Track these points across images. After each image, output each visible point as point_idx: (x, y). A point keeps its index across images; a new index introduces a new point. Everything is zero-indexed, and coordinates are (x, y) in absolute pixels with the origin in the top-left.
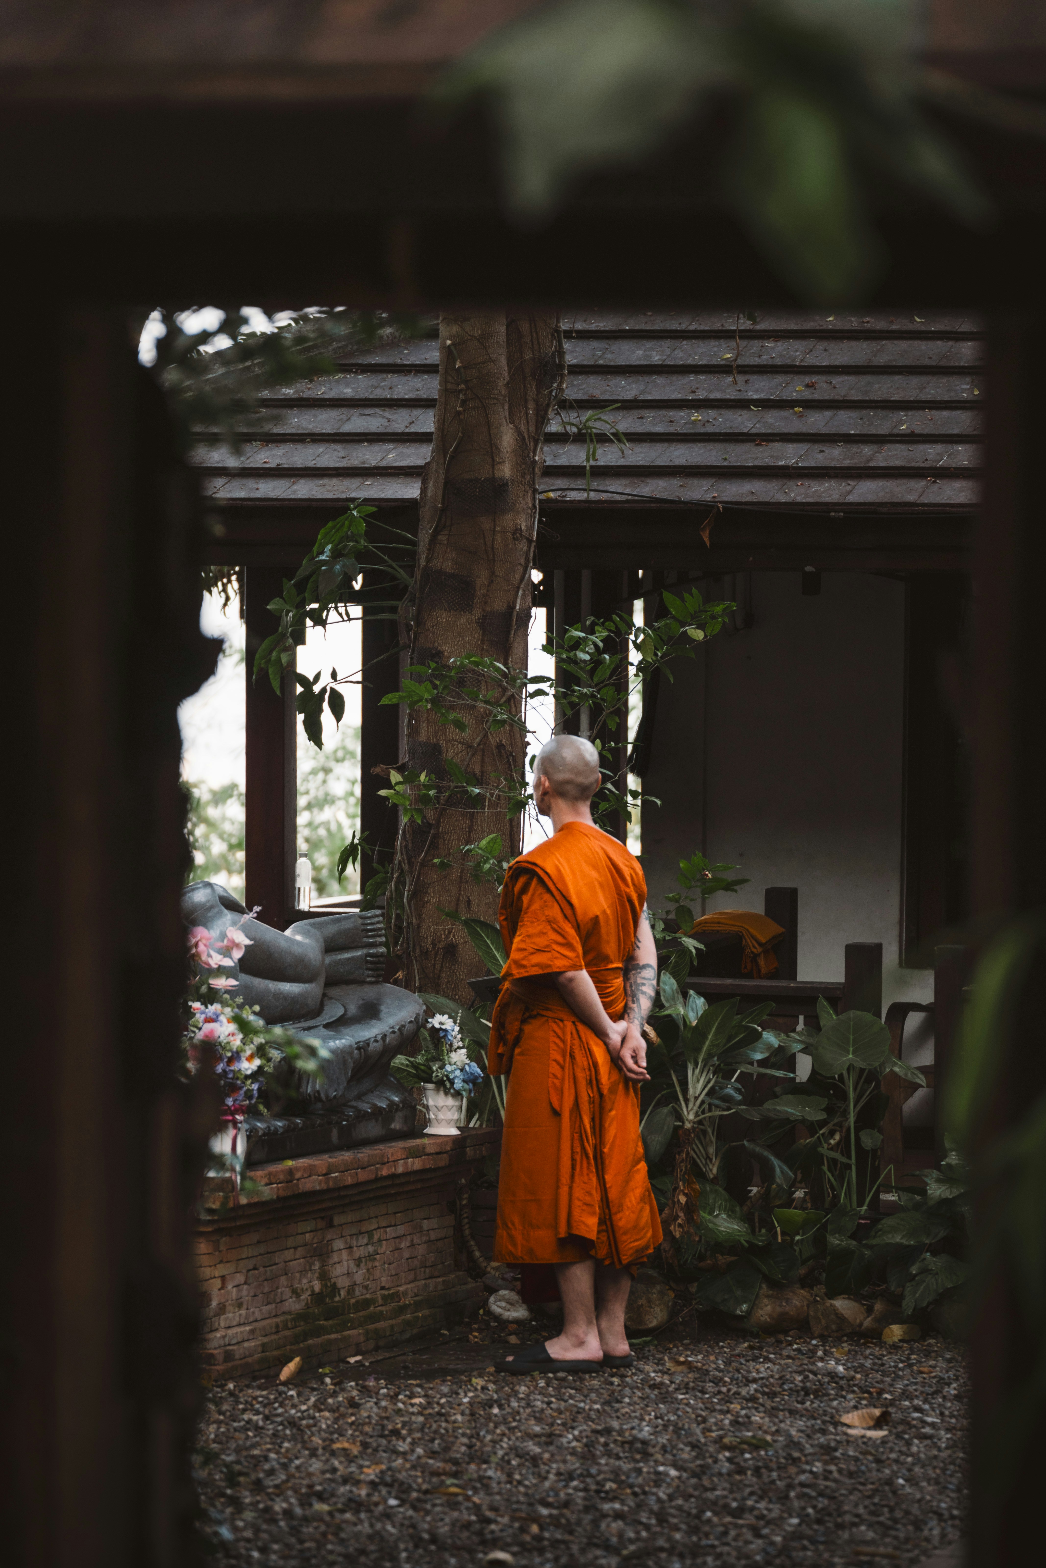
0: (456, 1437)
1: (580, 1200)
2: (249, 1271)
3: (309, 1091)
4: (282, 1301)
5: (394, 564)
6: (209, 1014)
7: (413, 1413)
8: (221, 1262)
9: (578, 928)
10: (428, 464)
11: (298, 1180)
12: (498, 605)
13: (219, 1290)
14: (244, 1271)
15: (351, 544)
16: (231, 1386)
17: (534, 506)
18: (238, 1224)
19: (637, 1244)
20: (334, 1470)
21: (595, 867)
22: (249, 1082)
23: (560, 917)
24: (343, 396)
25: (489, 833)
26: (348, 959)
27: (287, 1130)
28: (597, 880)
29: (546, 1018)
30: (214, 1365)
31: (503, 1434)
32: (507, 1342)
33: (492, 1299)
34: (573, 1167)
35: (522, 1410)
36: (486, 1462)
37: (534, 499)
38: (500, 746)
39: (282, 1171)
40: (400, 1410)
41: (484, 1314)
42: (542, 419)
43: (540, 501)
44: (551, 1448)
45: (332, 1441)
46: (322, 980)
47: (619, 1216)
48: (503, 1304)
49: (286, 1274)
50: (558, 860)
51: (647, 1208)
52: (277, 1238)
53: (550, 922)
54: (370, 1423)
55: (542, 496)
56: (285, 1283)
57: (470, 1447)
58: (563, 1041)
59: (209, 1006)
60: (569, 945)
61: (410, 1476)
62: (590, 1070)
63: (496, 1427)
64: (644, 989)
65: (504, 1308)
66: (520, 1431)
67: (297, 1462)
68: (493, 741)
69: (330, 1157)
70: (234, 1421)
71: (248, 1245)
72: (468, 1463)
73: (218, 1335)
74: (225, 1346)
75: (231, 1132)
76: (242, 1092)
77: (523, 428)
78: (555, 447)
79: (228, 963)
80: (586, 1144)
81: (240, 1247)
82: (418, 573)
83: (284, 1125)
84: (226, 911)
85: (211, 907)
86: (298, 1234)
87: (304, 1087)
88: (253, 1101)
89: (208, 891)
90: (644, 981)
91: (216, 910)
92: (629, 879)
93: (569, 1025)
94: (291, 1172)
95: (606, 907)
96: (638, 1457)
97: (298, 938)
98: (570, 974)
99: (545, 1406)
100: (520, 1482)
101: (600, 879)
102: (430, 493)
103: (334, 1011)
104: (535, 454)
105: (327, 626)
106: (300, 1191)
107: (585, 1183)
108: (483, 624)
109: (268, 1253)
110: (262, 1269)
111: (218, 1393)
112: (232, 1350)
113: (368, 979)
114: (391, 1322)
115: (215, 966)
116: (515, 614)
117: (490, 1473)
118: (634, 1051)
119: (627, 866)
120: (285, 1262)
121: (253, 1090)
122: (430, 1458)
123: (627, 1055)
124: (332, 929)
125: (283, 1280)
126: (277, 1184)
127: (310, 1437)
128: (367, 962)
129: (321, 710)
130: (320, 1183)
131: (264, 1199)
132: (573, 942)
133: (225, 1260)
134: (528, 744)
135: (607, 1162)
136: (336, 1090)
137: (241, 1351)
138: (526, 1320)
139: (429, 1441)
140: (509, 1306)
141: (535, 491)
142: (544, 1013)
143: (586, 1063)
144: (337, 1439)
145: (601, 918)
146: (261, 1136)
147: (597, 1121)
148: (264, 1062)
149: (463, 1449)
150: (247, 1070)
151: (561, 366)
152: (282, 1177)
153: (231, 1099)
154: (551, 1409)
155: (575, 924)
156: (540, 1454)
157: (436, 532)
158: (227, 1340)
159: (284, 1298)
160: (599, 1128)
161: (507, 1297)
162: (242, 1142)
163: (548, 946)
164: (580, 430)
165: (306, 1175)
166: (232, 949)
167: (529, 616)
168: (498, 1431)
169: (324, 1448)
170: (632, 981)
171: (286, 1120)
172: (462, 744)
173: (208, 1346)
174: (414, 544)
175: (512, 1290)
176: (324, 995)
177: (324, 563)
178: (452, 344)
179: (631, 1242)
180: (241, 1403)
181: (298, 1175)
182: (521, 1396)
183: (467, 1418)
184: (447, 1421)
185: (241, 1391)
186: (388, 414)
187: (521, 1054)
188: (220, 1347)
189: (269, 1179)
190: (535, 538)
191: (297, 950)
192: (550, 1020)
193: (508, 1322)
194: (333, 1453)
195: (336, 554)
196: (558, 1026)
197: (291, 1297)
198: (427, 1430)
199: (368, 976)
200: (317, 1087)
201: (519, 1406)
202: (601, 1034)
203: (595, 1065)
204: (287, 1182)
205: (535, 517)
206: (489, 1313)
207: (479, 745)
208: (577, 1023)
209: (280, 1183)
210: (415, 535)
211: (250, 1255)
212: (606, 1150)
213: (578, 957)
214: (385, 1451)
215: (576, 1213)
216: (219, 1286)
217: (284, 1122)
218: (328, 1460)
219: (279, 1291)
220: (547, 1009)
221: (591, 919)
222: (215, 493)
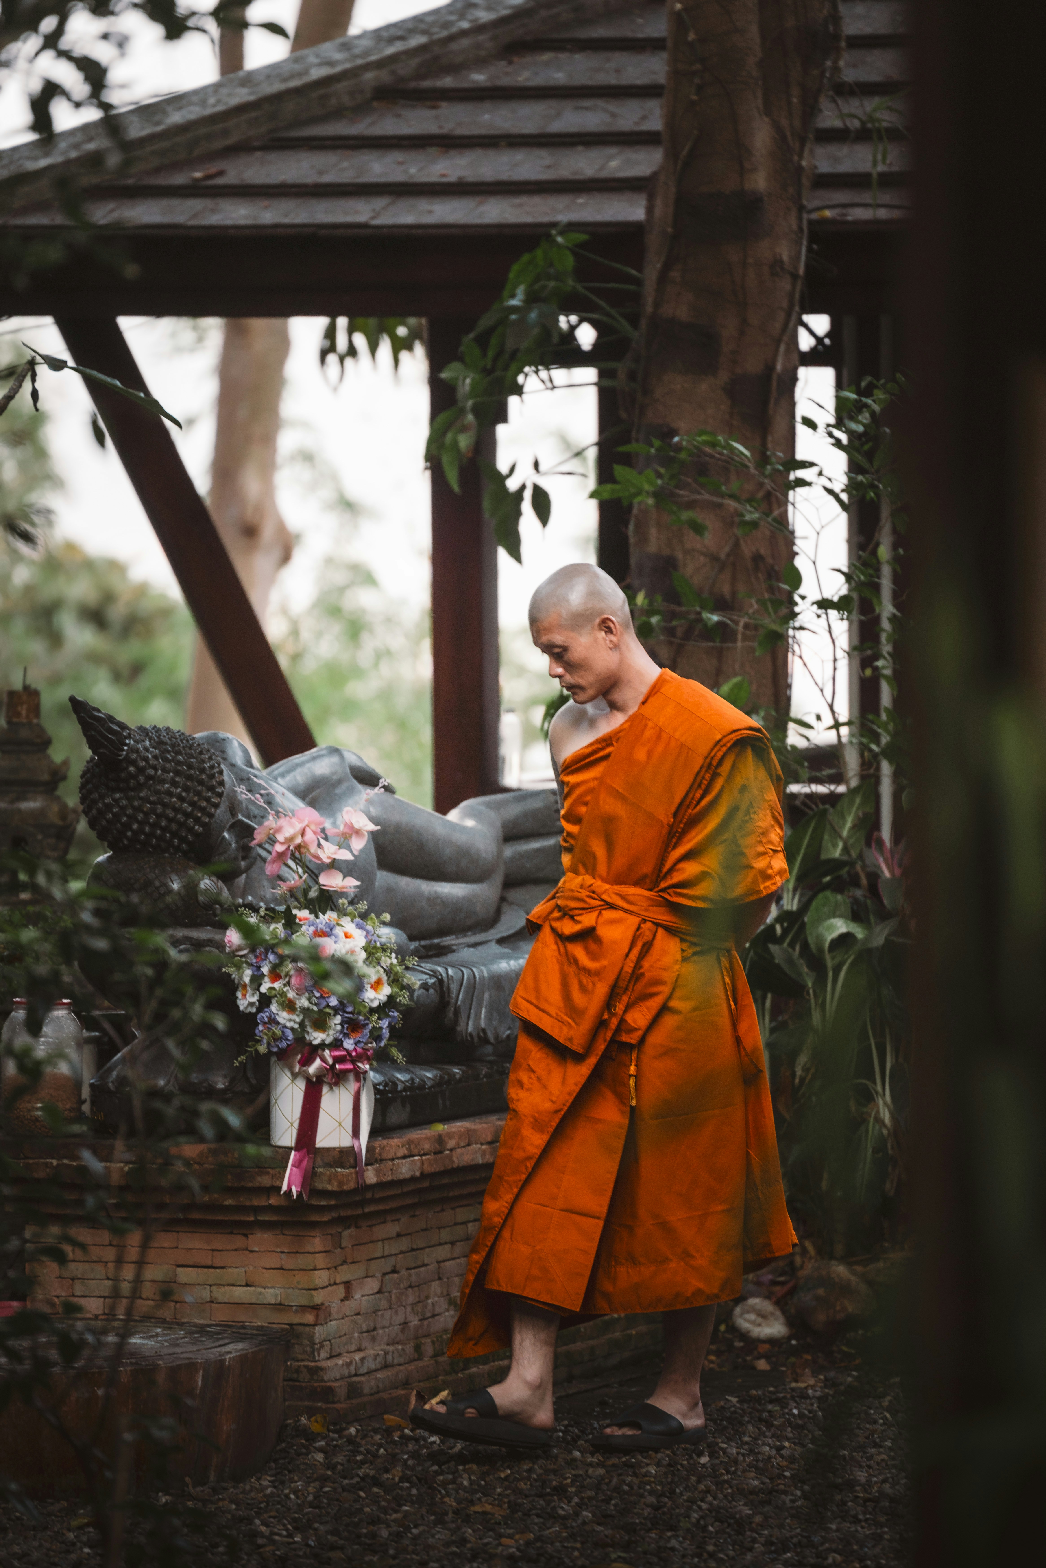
0: (642, 1496)
2: (385, 1274)
3: (470, 1029)
4: (434, 1316)
5: (613, 312)
6: (320, 926)
7: (591, 1465)
8: (344, 1262)
10: (655, 174)
11: (451, 1150)
12: (752, 365)
13: (342, 1300)
14: (378, 1275)
15: (552, 284)
16: (353, 1430)
17: (801, 229)
18: (366, 1210)
20: (464, 1541)
22: (375, 1017)
24: (552, 83)
25: (735, 675)
26: (537, 851)
27: (439, 1083)
30: (333, 1402)
31: (708, 1491)
32: (754, 1368)
33: (738, 1310)
35: (741, 1458)
36: (672, 1528)
37: (800, 219)
38: (757, 558)
39: (428, 1139)
40: (574, 1460)
41: (726, 1331)
42: (810, 110)
43: (811, 222)
44: (767, 1509)
45: (472, 1502)
46: (498, 879)
48: (752, 1317)
49: (440, 1279)
52: (426, 1230)
54: (528, 1478)
55: (814, 216)
56: (439, 1291)
57: (656, 1508)
59: (321, 915)
61: (564, 1546)
63: (699, 1482)
65: (754, 1323)
66: (731, 1487)
67: (415, 1531)
68: (747, 550)
69: (499, 1119)
70: (345, 1478)
71: (383, 1240)
72: (649, 1530)
73: (340, 1362)
74: (350, 1376)
75: (353, 1086)
76: (366, 1032)
77: (784, 122)
78: (834, 149)
79: (344, 855)
81: (371, 1242)
82: (644, 323)
83: (435, 1076)
84: (360, 787)
85: (339, 782)
86: (456, 1224)
87: (462, 1023)
88: (382, 1044)
89: (335, 759)
91: (344, 786)
94: (440, 1139)
96: (883, 1519)
97: (470, 823)
99: (774, 1452)
100: (711, 1555)
102: (658, 211)
103: (511, 921)
104: (801, 157)
105: (524, 396)
106: (455, 1166)
108: (732, 391)
109: (413, 1250)
110: (404, 1272)
111: (333, 1439)
112: (359, 1382)
114: (591, 1342)
115: (327, 861)
116: (775, 377)
117: (674, 1543)
120: (438, 1262)
121: (381, 1028)
122: (599, 1524)
124: (514, 810)
125: (435, 1287)
126: (421, 1156)
127: (443, 1497)
129: (518, 514)
130: (484, 1153)
131: (401, 1177)
133: (349, 1261)
134: (797, 554)
136: (509, 1028)
137: (373, 1383)
138: (783, 1338)
139: (603, 1501)
140: (759, 1320)
141: (801, 208)
144: (479, 1499)
146: (401, 1091)
148: (396, 990)
149: (647, 1511)
150: (372, 1001)
151: (836, 37)
152: (427, 1146)
153: (352, 1041)
154: (782, 1456)
156: (749, 1516)
157: (667, 267)
158: (352, 1368)
159: (437, 1311)
161: (758, 1307)
162: (368, 1099)
164: (863, 123)
165: (462, 1144)
166: (350, 837)
167: (794, 379)
168: (702, 1487)
169: (456, 1512)
171: (438, 1069)
172: (705, 555)
173: (325, 1378)
174: (638, 282)
175: (768, 1297)
176: (503, 899)
177: (514, 310)
178: (685, 9)
180: (361, 1453)
181: (451, 1143)
182: (746, 1439)
183: (663, 1469)
184: (635, 1475)
185: (364, 1437)
186: (613, 106)
188: (342, 1378)
189: (409, 1149)
190: (801, 271)
191: (460, 838)
193: (759, 1341)
194: (467, 1520)
195: (532, 299)
197: (448, 1310)
198: (605, 1487)
200: (483, 1024)
201: (738, 1453)
204: (435, 1153)
205: (801, 244)
206: (733, 1329)
207: (728, 555)
209: (425, 1154)
210: (640, 270)
211: (386, 1253)
214: (538, 1516)
216: (342, 1295)
217: (438, 1073)
218: (459, 1528)
219: (430, 1301)
222: (373, 218)
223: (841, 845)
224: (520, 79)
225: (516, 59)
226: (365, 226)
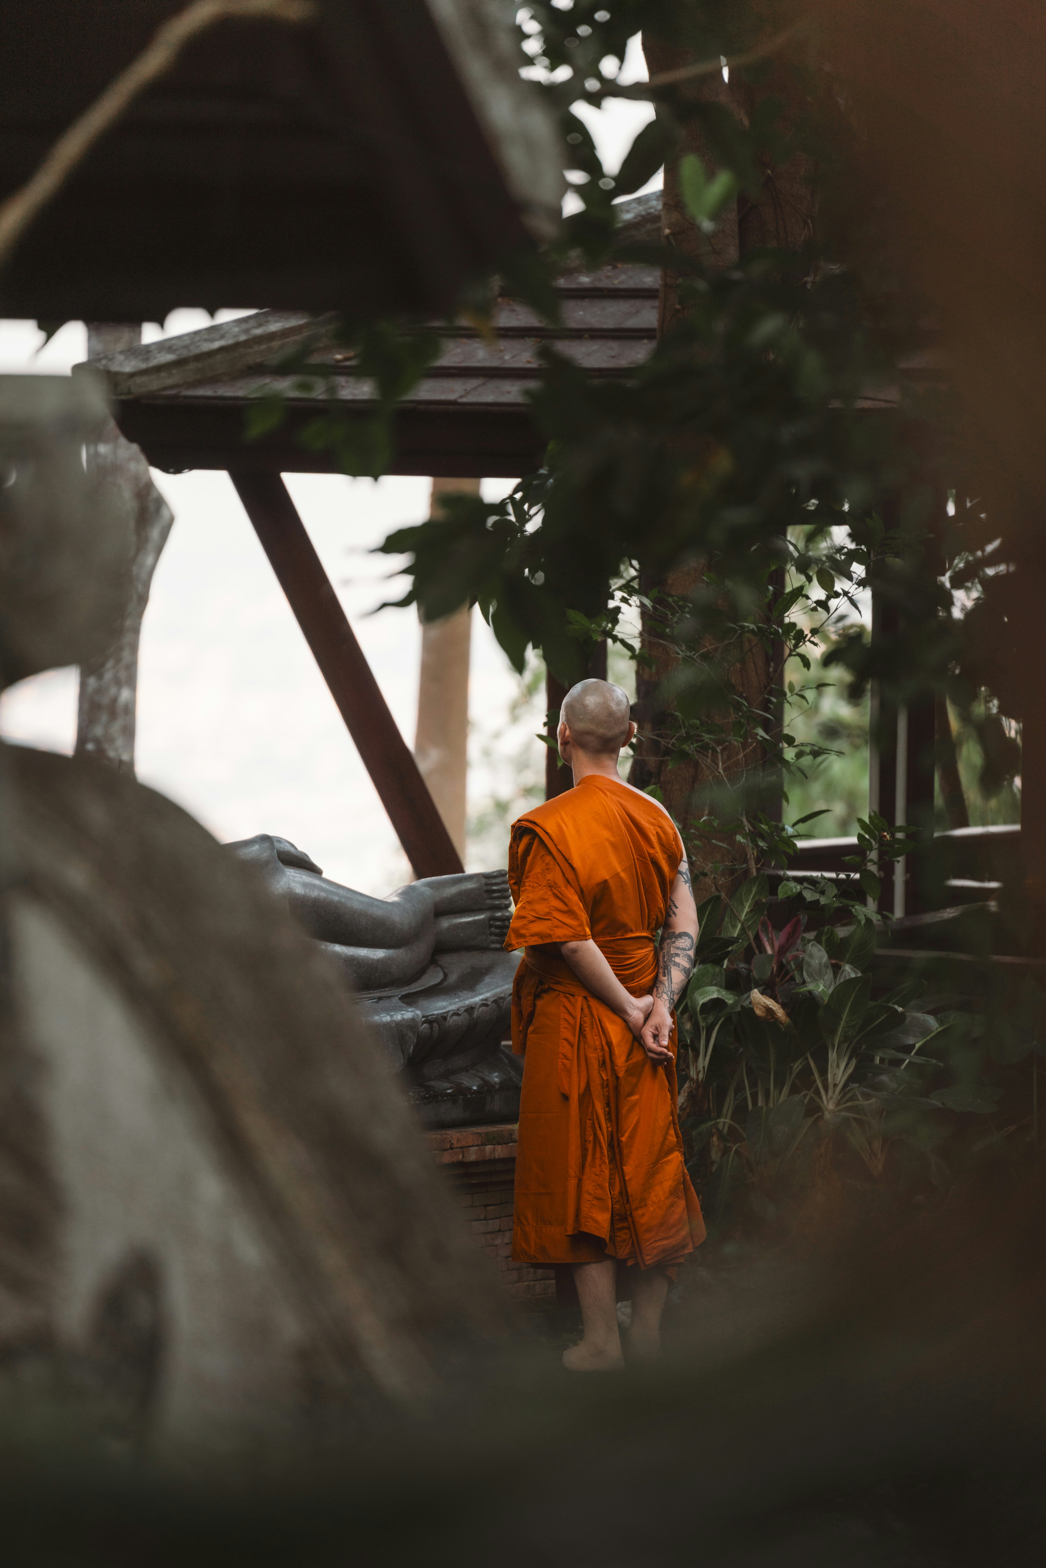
1: (590, 1194)
9: (581, 894)
19: (665, 1242)
21: (607, 827)
23: (560, 881)
28: (607, 840)
29: (557, 993)
34: (584, 1157)
47: (640, 1212)
50: (562, 819)
51: (682, 1203)
53: (551, 886)
58: (574, 1018)
60: (571, 913)
62: (602, 1049)
64: (677, 960)
80: (599, 1132)
84: (285, 866)
85: (267, 863)
89: (265, 845)
90: (678, 952)
91: (271, 866)
92: (654, 839)
93: (580, 999)
95: (619, 870)
98: (573, 944)
101: (612, 839)
107: (597, 1175)
113: (493, 946)
118: (657, 1029)
119: (653, 825)
123: (648, 1033)
124: (451, 890)
128: (491, 926)
132: (575, 908)
135: (625, 1151)
142: (554, 987)
143: (597, 1043)
145: (612, 884)
147: (613, 1106)
155: (578, 890)
160: (615, 1115)
163: (548, 913)
170: (665, 951)
176: (432, 962)
178: (671, 234)
179: (656, 1241)
187: (533, 1032)
192: (562, 995)
196: (570, 1001)
199: (493, 942)
202: (618, 1010)
203: (609, 1044)
208: (588, 998)
212: (624, 1139)
213: (581, 925)
215: (585, 1208)
220: (558, 983)
221: (598, 884)
222: (461, 397)
223: (739, 926)
224: (616, 282)
225: (619, 265)
226: (454, 403)
